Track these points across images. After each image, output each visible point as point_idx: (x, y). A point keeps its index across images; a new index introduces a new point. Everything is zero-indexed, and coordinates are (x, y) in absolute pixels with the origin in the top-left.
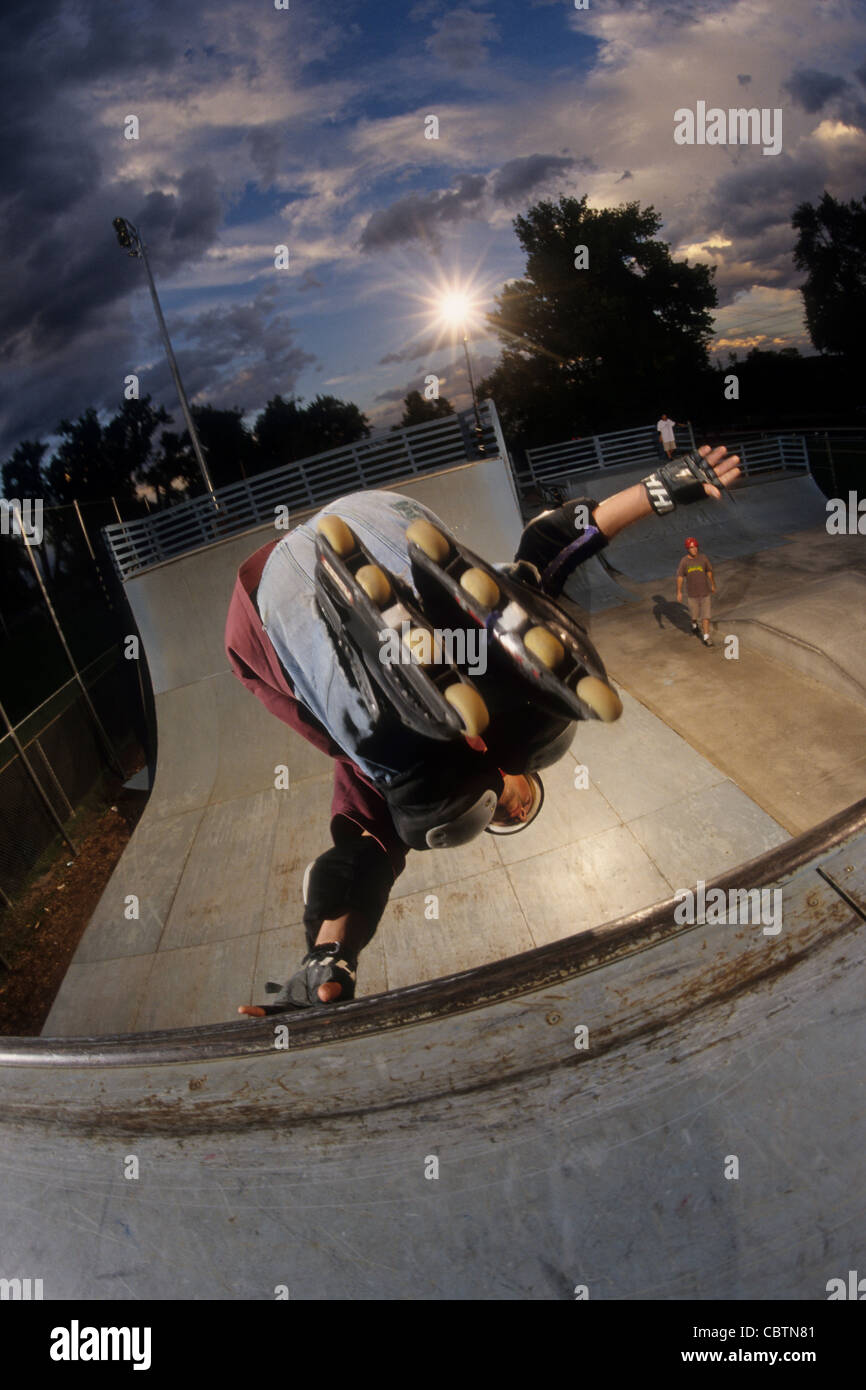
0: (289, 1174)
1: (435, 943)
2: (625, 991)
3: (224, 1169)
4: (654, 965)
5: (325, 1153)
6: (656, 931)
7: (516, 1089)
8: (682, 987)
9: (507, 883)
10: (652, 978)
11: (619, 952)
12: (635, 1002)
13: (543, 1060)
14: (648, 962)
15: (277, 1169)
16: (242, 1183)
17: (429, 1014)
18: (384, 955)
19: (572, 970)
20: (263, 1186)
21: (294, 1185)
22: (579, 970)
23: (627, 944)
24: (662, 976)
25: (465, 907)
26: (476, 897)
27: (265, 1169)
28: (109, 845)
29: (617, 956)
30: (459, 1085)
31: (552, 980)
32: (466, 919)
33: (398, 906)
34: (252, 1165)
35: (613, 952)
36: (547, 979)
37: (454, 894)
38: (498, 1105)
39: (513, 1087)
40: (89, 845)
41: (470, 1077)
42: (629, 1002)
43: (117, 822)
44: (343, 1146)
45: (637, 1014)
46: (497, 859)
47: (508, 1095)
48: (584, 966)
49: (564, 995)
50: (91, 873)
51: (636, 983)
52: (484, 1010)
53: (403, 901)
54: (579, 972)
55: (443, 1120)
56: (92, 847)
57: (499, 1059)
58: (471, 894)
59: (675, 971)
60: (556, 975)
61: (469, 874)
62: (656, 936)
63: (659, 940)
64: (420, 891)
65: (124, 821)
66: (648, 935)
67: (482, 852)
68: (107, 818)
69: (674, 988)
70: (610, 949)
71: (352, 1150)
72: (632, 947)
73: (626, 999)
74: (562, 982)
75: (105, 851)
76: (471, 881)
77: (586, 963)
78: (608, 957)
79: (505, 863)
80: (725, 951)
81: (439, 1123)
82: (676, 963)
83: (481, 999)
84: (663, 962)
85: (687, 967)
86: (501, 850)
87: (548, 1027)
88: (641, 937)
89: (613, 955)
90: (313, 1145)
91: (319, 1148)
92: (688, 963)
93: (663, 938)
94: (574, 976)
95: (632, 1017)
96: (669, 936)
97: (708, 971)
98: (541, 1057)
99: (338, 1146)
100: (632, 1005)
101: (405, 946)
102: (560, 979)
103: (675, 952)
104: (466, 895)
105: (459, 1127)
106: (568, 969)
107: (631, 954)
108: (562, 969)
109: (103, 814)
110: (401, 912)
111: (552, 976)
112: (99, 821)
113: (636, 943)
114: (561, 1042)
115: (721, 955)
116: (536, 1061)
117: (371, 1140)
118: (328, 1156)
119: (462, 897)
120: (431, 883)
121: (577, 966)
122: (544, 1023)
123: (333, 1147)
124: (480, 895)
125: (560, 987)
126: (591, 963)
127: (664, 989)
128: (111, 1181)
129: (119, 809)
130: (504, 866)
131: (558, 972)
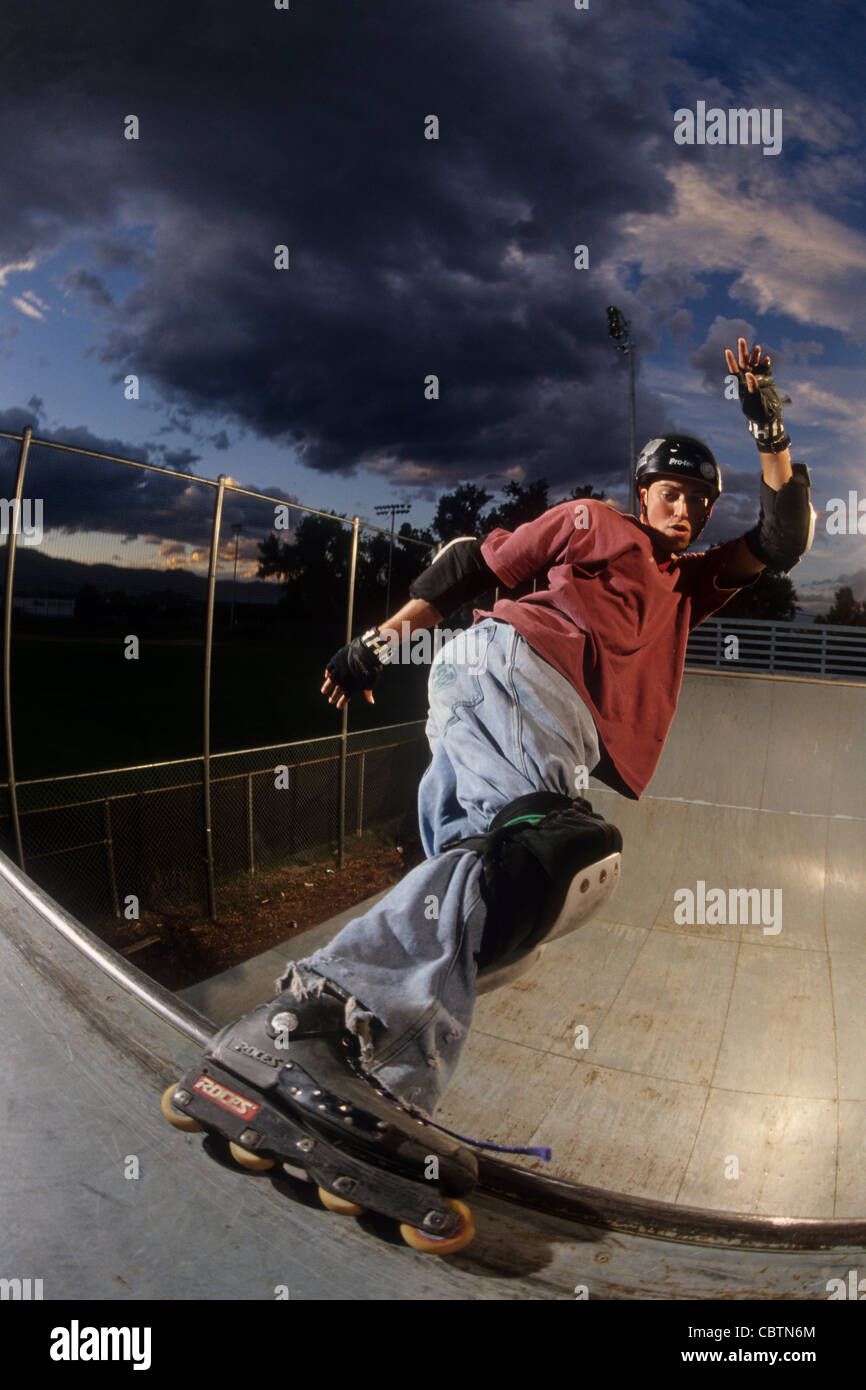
0: (302, 1230)
1: (603, 1121)
2: (674, 1270)
3: (259, 1194)
4: (713, 1264)
5: (344, 1236)
6: (739, 1238)
7: (524, 1289)
8: (718, 1293)
9: (702, 1103)
10: (703, 1272)
11: (697, 1238)
12: (673, 1283)
13: (565, 1283)
14: (711, 1259)
15: (299, 1222)
16: (262, 1211)
17: (515, 1196)
18: (551, 1107)
19: (651, 1231)
20: (275, 1224)
21: (299, 1239)
22: (655, 1234)
23: (708, 1236)
24: (712, 1275)
25: (651, 1105)
26: (667, 1100)
27: (288, 1215)
28: (375, 877)
29: (693, 1240)
30: (488, 1259)
31: (629, 1229)
32: (645, 1115)
33: (594, 1072)
34: (282, 1207)
35: (693, 1235)
36: (626, 1226)
37: (650, 1089)
38: (501, 1291)
39: (524, 1286)
40: (358, 866)
41: (501, 1259)
42: (668, 1280)
43: (395, 862)
44: (361, 1240)
45: (665, 1293)
46: (708, 1077)
47: (514, 1289)
48: (661, 1233)
49: (627, 1245)
50: (344, 890)
51: (689, 1270)
52: (557, 1219)
53: (602, 1071)
54: (655, 1235)
55: (453, 1275)
56: (359, 869)
57: (535, 1260)
58: (664, 1097)
59: (724, 1278)
60: (635, 1227)
61: (675, 1078)
62: (736, 1241)
63: (737, 1246)
64: (623, 1070)
65: (402, 865)
66: (731, 1237)
67: (700, 1065)
68: (389, 853)
69: (711, 1290)
70: (693, 1232)
71: (366, 1248)
72: (711, 1240)
73: (668, 1277)
74: (635, 1235)
75: (369, 879)
76: (673, 1086)
77: (666, 1231)
78: (685, 1237)
79: (713, 1085)
80: (774, 1283)
81: (447, 1274)
82: (731, 1272)
83: (563, 1210)
84: (722, 1265)
85: (736, 1280)
86: (718, 1072)
87: (592, 1261)
88: (723, 1236)
89: (691, 1238)
90: (340, 1225)
91: (342, 1230)
92: (739, 1277)
93: (739, 1246)
94: (648, 1236)
95: (659, 1292)
96: (746, 1247)
97: (747, 1292)
98: (564, 1279)
99: (358, 1239)
100: (668, 1284)
101: (575, 1108)
102: (635, 1232)
103: (739, 1263)
104: (659, 1095)
105: (459, 1286)
106: (648, 1228)
107: (705, 1245)
108: (644, 1225)
109: (386, 848)
110: (593, 1078)
111: (631, 1226)
112: (379, 852)
113: (715, 1238)
114: (591, 1278)
115: (770, 1284)
116: (560, 1280)
117: (386, 1251)
118: (344, 1240)
119: (653, 1094)
120: (637, 1069)
121: (656, 1230)
122: (592, 1257)
123: (353, 1236)
124: (672, 1101)
125: (629, 1237)
126: (669, 1234)
127: (702, 1286)
128: (163, 1140)
129: (404, 851)
130: (710, 1087)
131: (638, 1226)
